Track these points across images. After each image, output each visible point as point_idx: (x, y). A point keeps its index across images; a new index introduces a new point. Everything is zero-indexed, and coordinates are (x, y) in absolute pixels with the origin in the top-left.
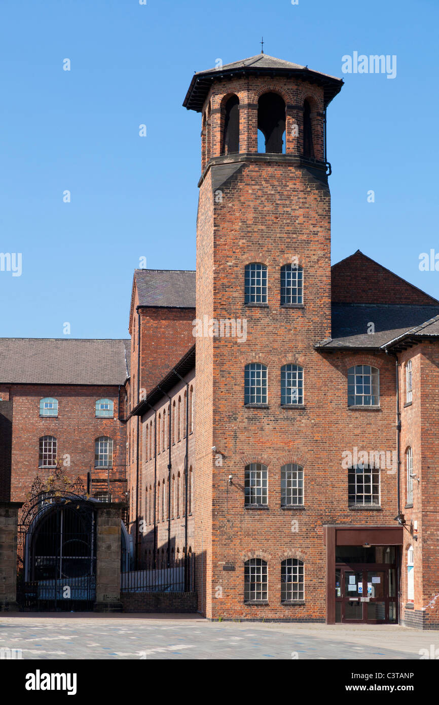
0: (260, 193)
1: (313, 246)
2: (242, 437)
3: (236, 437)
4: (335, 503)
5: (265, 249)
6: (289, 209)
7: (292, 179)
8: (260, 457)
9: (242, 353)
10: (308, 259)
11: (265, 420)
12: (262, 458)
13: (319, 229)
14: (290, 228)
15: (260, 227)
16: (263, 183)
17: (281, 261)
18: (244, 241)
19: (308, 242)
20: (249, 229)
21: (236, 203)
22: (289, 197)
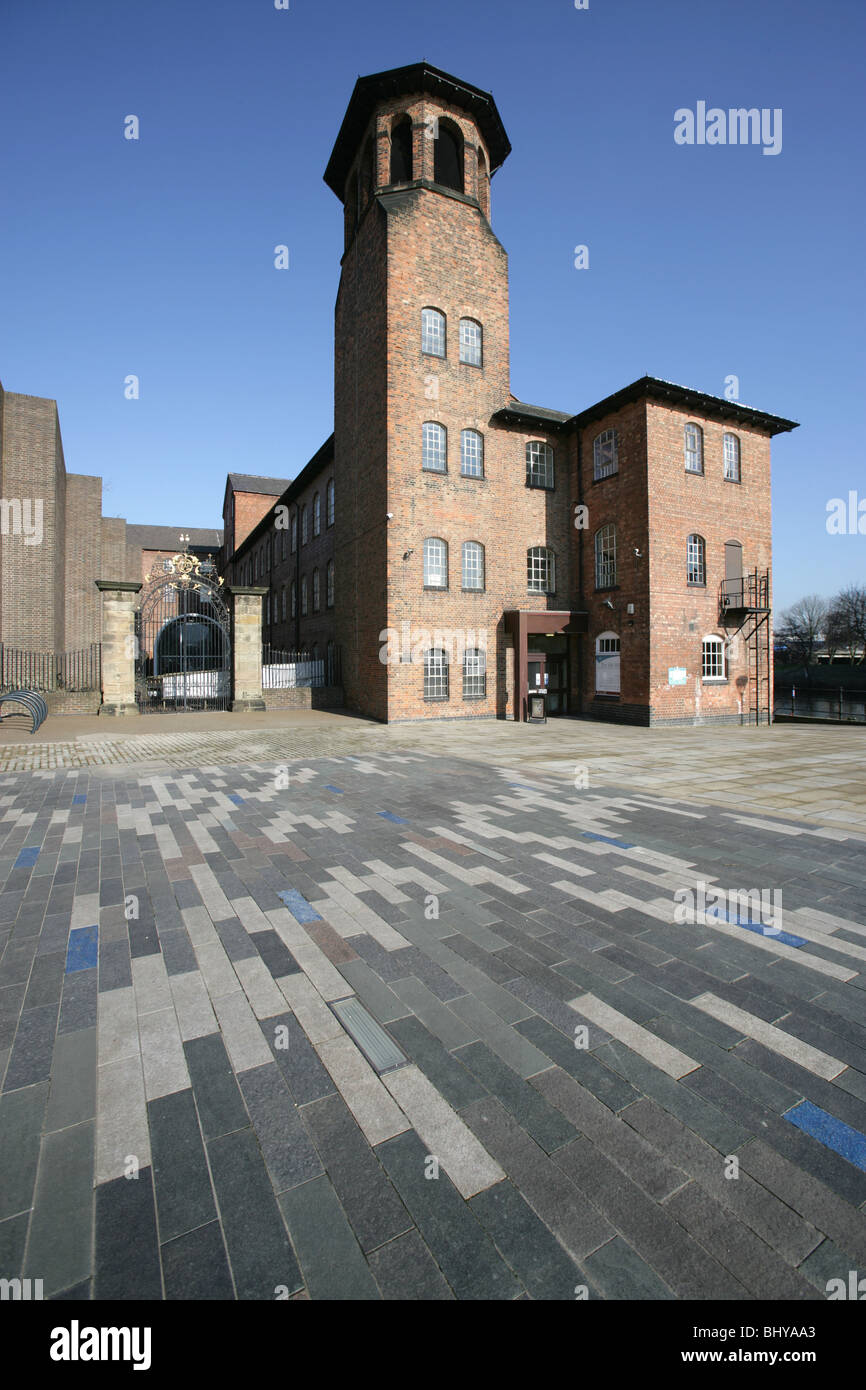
0: (437, 229)
1: (491, 304)
2: (420, 505)
3: (413, 504)
4: (515, 588)
5: (443, 294)
6: (467, 256)
7: (470, 224)
8: (439, 531)
9: (420, 408)
10: (487, 317)
11: (445, 489)
12: (442, 533)
13: (498, 287)
14: (470, 278)
15: (438, 268)
16: (441, 219)
17: (461, 312)
18: (421, 279)
19: (487, 298)
20: (426, 267)
21: (412, 232)
22: (467, 243)
